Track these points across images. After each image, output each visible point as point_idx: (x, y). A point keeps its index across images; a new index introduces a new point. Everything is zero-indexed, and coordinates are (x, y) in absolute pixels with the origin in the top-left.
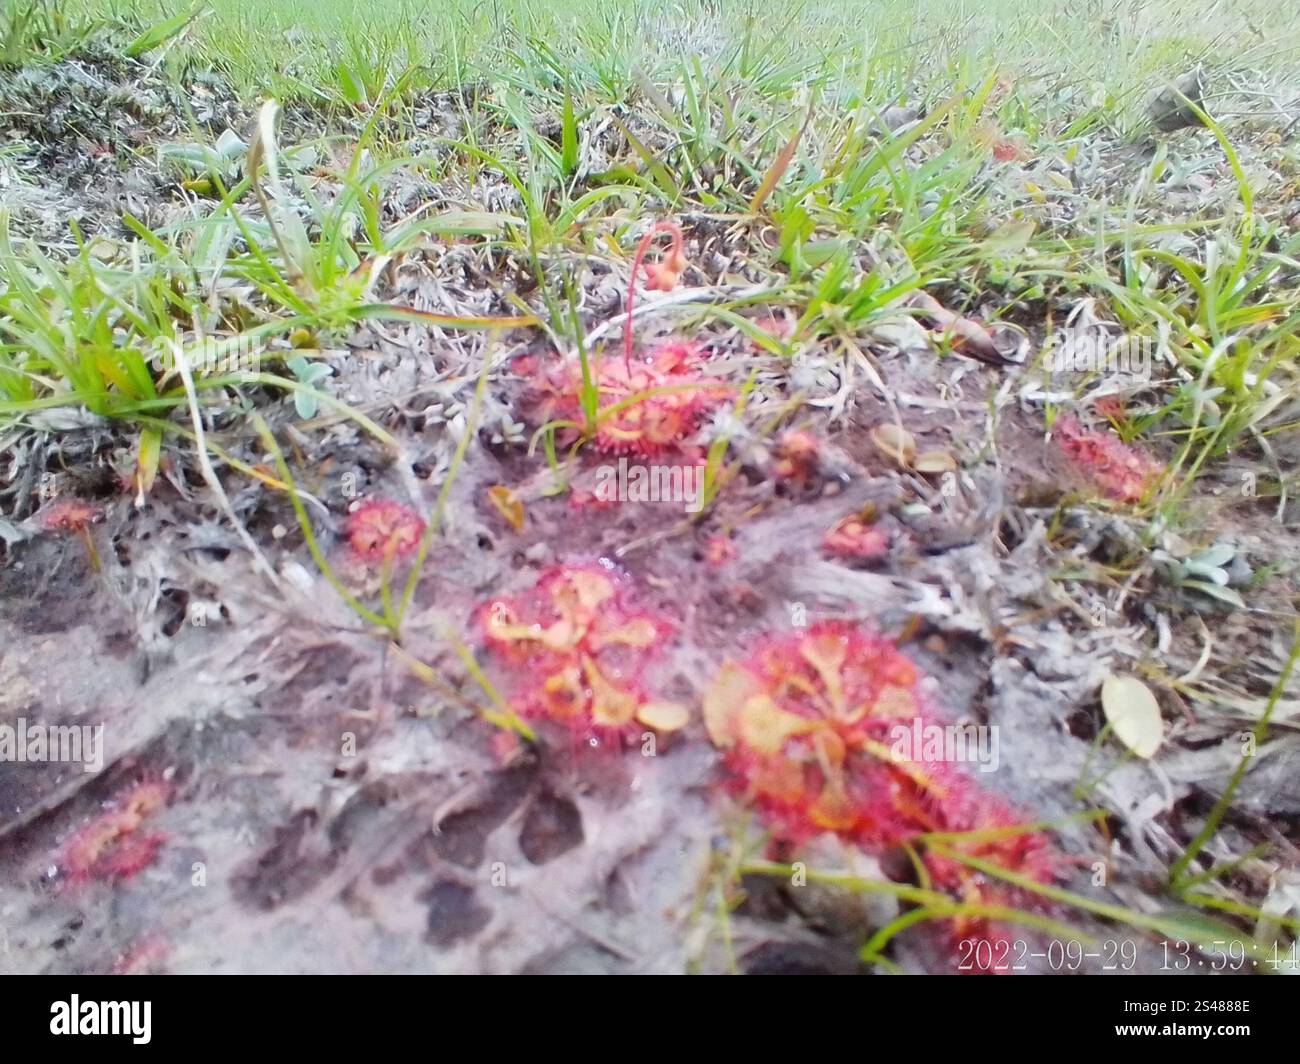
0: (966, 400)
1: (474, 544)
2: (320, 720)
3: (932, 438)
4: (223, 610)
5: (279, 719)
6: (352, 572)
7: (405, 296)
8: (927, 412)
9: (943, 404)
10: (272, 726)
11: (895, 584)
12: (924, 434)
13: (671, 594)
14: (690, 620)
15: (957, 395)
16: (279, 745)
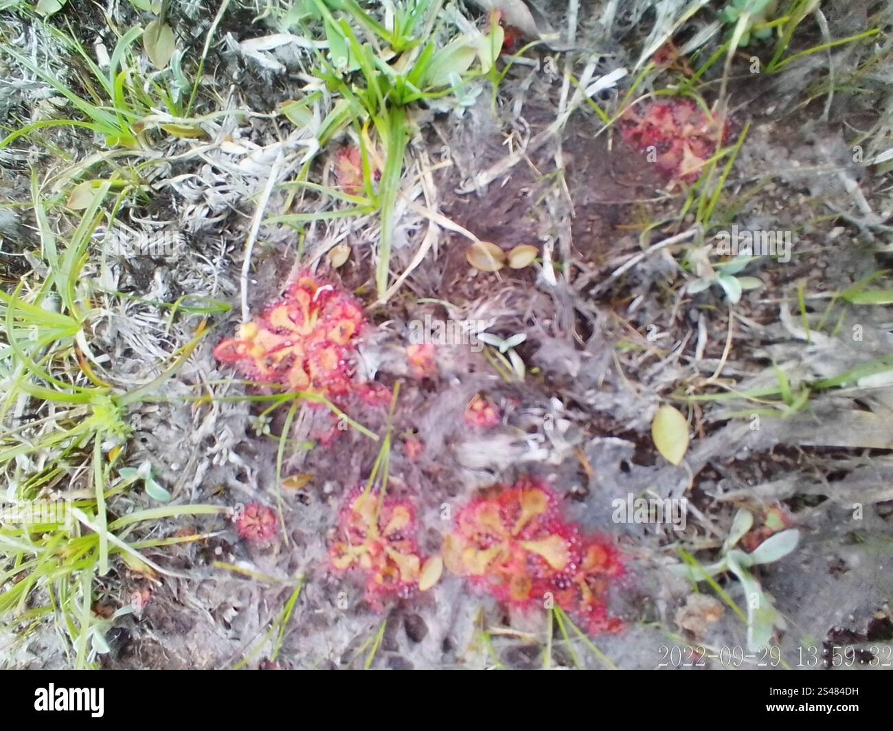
0: (533, 134)
1: (299, 504)
2: (308, 622)
3: (516, 211)
4: (235, 609)
5: (294, 631)
6: (263, 546)
7: (118, 341)
8: (504, 182)
9: (513, 159)
10: (294, 635)
11: (513, 444)
12: (509, 211)
13: (404, 486)
14: (421, 494)
15: (523, 134)
16: (302, 639)
